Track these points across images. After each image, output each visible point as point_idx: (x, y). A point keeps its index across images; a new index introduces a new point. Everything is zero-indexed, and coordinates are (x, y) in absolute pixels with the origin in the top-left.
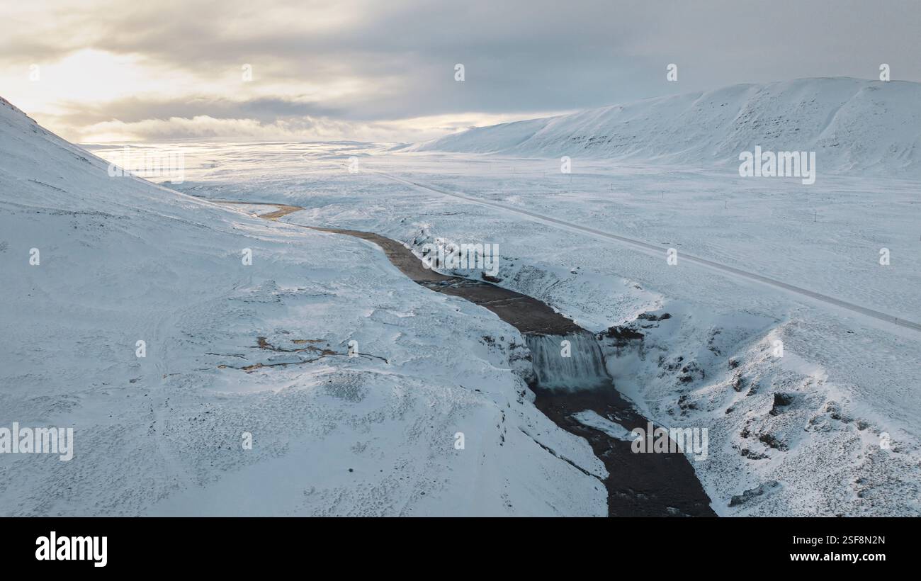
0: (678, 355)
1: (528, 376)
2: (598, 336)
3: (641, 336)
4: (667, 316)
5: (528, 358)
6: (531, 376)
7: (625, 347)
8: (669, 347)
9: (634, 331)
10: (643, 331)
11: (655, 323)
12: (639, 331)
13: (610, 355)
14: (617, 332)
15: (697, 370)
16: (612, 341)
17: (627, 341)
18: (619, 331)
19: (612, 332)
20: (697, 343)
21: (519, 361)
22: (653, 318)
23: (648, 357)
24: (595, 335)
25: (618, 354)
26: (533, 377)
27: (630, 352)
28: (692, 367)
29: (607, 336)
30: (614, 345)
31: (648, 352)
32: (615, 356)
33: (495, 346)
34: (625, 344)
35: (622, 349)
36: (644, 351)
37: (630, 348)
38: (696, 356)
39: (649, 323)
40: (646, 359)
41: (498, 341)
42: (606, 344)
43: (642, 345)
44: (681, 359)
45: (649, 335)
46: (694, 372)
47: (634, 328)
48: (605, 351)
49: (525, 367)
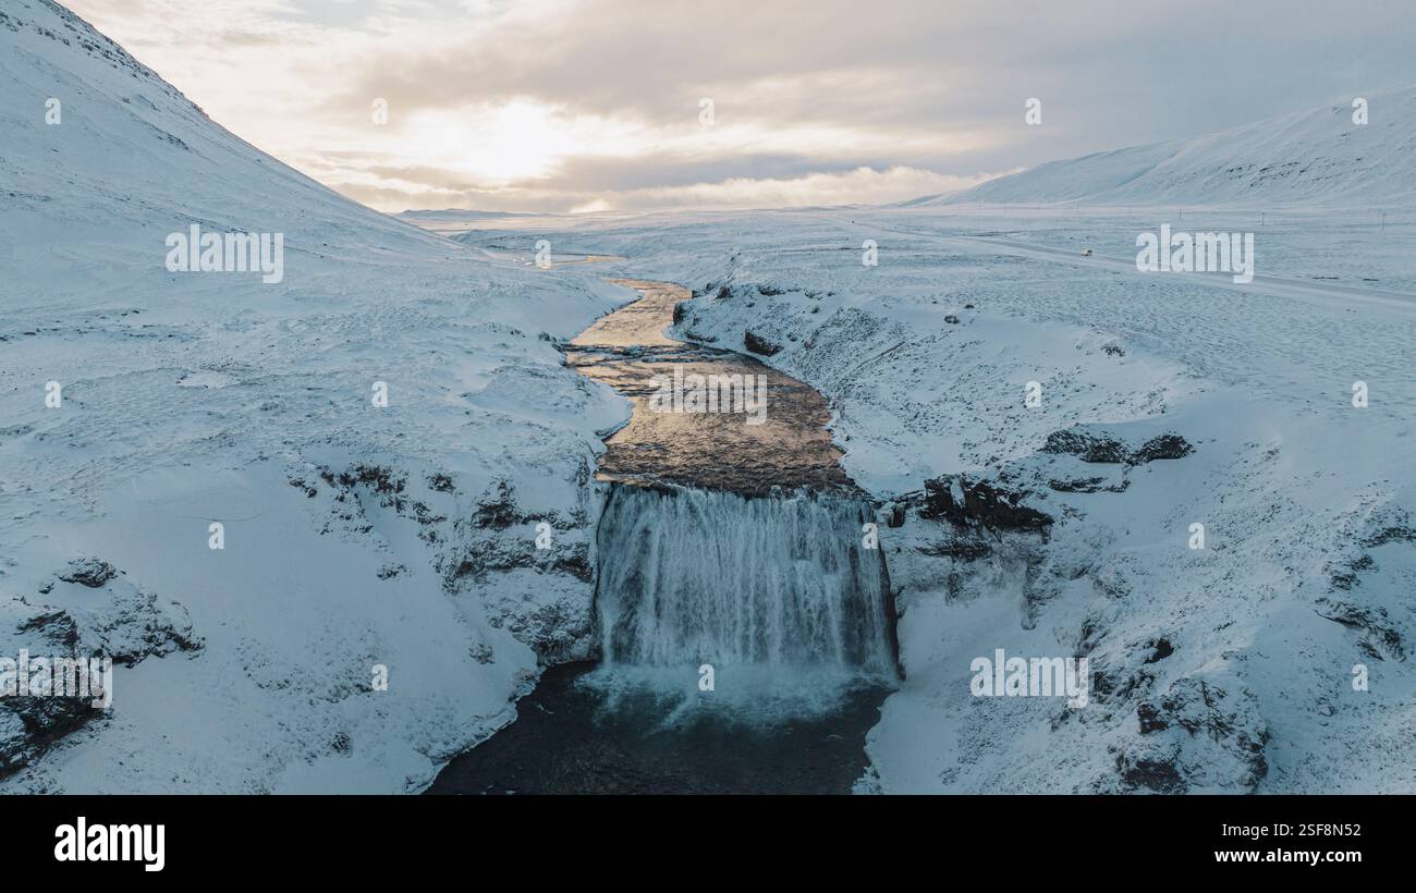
0: (1152, 627)
1: (559, 633)
2: (887, 509)
3: (1037, 522)
4: (1170, 447)
5: (575, 565)
6: (577, 635)
7: (978, 564)
8: (1134, 581)
9: (1014, 498)
10: (1054, 503)
11: (1112, 473)
12: (1030, 502)
13: (923, 587)
14: (949, 497)
15: (1220, 728)
16: (939, 532)
17: (987, 538)
18: (958, 496)
19: (937, 502)
20: (1274, 576)
21: (527, 575)
22: (1105, 452)
23: (1049, 614)
24: (879, 505)
25: (953, 586)
26: (588, 638)
27: (997, 583)
28: (1193, 710)
29: (923, 515)
30: (942, 552)
31: (1056, 593)
32: (940, 595)
33: (399, 505)
34: (980, 551)
35: (968, 567)
36: (1037, 585)
37: (997, 568)
38: (1239, 645)
39: (1087, 471)
40: (1041, 621)
41: (417, 490)
42: (912, 543)
43: (1035, 561)
44: (1164, 649)
45: (1073, 522)
46: (1204, 737)
47: (1013, 487)
48: (900, 571)
49: (548, 599)
